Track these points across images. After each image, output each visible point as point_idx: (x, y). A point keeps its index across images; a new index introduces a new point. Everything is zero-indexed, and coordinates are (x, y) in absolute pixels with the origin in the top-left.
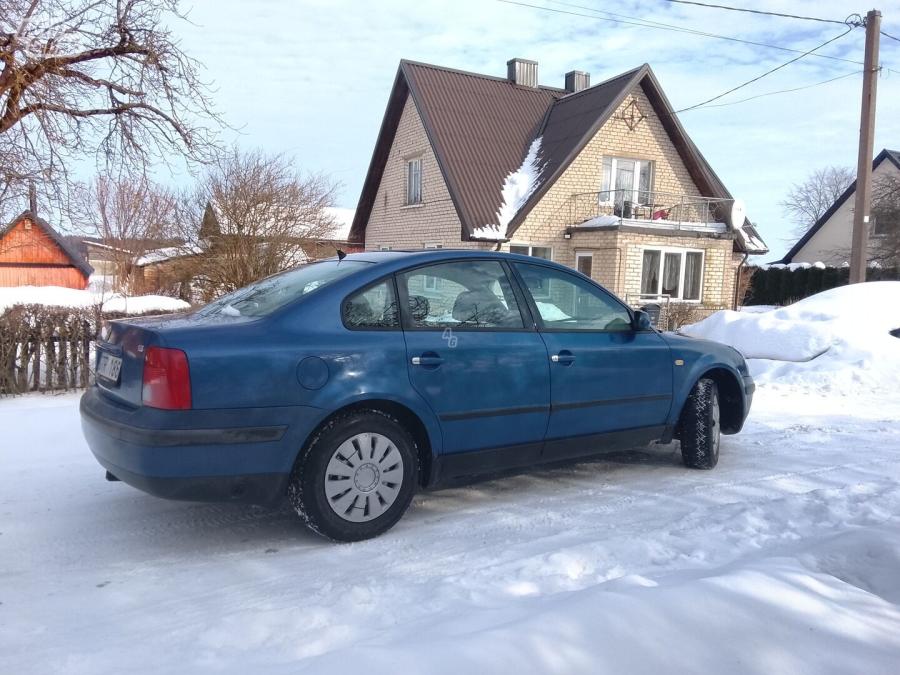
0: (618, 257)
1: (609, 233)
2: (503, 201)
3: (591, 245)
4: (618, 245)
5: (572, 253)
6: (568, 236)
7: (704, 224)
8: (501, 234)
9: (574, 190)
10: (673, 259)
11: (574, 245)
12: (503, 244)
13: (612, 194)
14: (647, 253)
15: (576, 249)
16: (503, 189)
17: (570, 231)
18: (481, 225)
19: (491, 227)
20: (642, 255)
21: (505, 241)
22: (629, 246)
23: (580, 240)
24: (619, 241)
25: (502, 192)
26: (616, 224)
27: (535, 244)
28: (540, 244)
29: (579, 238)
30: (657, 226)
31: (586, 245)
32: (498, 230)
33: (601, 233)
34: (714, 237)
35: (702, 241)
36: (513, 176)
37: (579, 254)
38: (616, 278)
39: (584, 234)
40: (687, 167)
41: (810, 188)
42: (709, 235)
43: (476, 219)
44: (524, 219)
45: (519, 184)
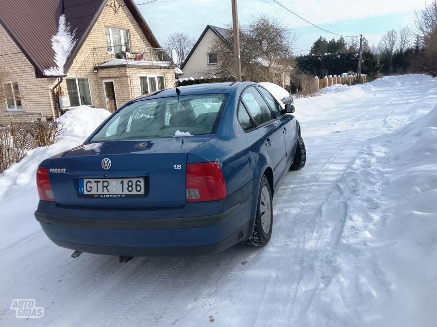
0: (129, 81)
1: (122, 68)
2: (55, 53)
3: (111, 76)
4: (128, 75)
5: (100, 80)
6: (96, 71)
7: (162, 62)
8: (60, 72)
9: (94, 46)
10: (152, 80)
11: (101, 76)
12: (63, 78)
13: (113, 48)
14: (141, 78)
15: (102, 78)
16: (52, 46)
17: (96, 68)
18: (48, 67)
19: (53, 68)
20: (139, 79)
21: (64, 76)
22: (133, 75)
23: (103, 73)
24: (128, 72)
25: (52, 47)
26: (125, 63)
27: (79, 77)
28: (82, 76)
29: (103, 72)
30: (142, 64)
31: (108, 76)
32: (58, 70)
33: (116, 69)
34: (167, 69)
35: (163, 71)
36: (55, 38)
37: (104, 81)
38: (130, 92)
39: (105, 70)
40: (144, 33)
41: (169, 43)
42: (165, 68)
43: (43, 64)
44: (72, 62)
45: (62, 42)
